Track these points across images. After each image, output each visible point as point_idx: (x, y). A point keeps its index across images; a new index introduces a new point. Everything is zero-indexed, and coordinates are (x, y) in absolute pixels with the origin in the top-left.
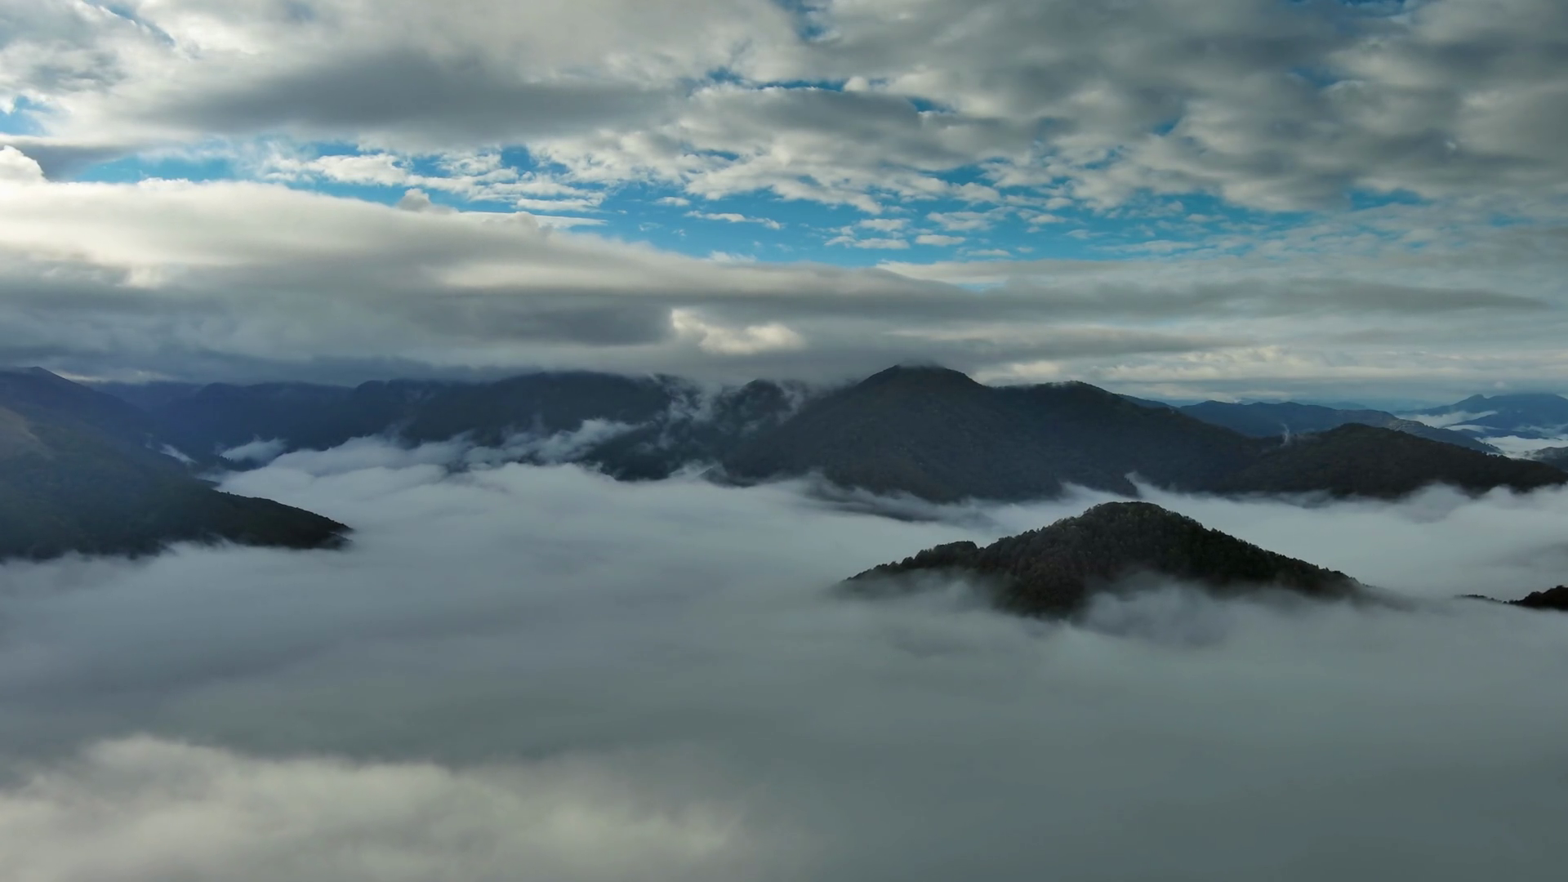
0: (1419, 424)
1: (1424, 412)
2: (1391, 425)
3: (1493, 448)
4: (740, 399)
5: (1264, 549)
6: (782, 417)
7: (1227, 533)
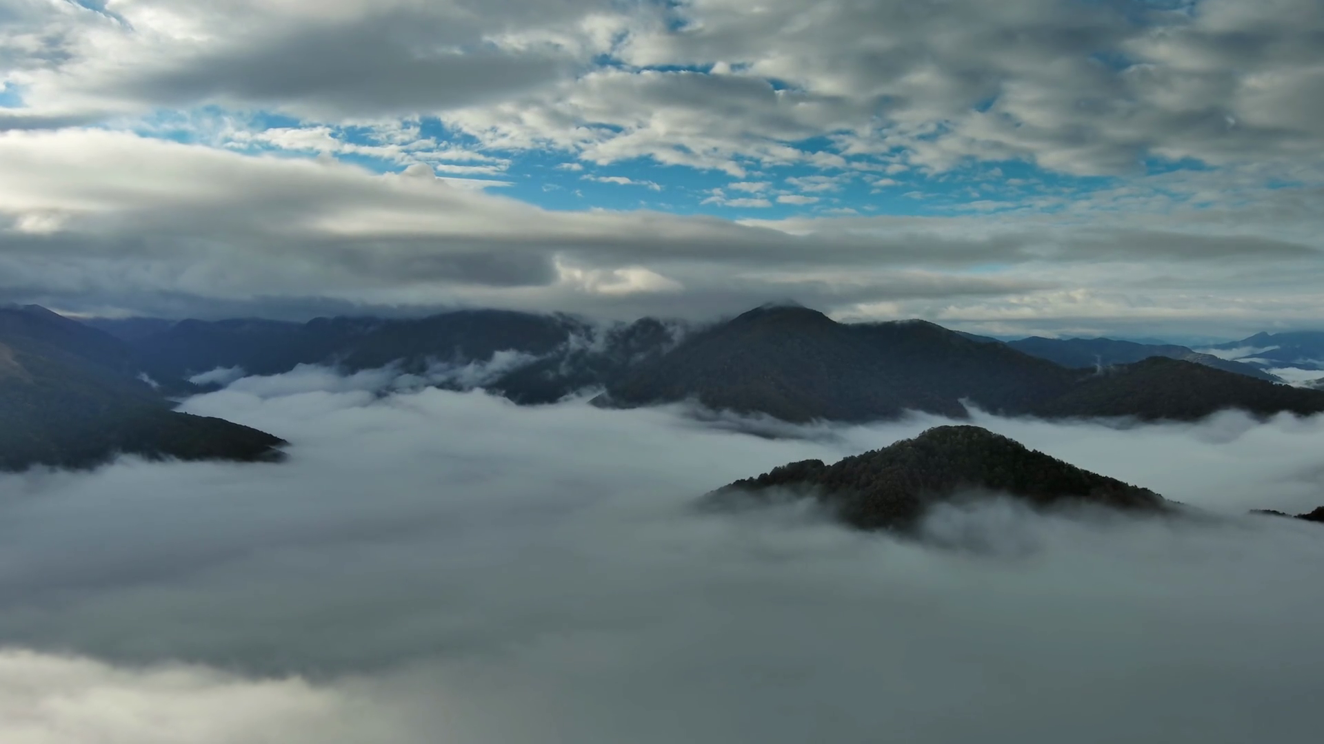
0: (1213, 357)
1: (1217, 347)
2: (1189, 358)
3: (1278, 379)
4: (631, 332)
5: (1079, 468)
6: (666, 349)
7: (1047, 453)
